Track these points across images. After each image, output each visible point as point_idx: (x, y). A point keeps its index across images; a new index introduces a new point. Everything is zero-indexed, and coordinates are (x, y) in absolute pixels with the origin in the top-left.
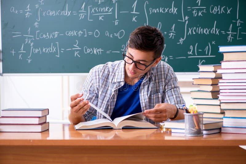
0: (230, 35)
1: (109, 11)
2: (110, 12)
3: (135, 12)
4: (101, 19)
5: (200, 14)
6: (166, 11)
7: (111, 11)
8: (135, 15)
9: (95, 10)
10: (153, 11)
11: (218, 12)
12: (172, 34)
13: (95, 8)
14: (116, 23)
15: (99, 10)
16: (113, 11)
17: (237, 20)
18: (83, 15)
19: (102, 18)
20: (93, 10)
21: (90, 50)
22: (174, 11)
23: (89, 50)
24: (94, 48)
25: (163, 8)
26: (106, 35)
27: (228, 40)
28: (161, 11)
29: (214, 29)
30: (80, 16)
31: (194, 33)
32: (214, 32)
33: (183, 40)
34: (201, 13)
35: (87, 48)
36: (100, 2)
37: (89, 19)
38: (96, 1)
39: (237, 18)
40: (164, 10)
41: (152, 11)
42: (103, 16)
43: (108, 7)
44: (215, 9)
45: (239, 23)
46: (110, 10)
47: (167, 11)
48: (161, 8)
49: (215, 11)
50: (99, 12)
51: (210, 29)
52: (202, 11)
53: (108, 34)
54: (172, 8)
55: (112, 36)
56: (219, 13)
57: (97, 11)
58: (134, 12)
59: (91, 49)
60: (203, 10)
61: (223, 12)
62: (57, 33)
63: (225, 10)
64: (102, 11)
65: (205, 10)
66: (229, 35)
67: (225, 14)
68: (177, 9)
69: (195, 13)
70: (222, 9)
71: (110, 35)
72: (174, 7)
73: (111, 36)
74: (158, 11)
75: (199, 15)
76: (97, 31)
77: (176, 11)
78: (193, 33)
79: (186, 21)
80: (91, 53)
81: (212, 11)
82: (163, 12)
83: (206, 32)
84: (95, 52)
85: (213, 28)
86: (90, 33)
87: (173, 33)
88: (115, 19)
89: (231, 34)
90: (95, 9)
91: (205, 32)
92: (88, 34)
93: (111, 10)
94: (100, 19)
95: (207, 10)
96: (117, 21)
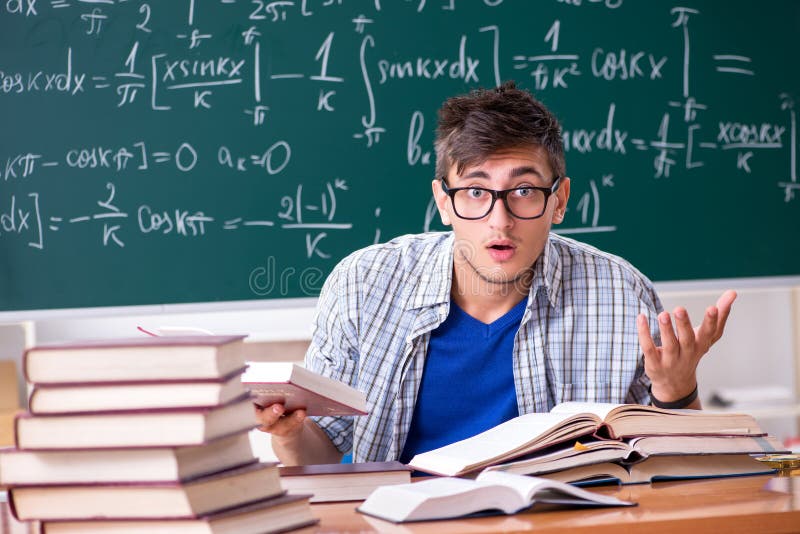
0: (664, 153)
1: (232, 74)
2: (235, 77)
3: (328, 75)
4: (200, 104)
5: (558, 80)
6: (440, 70)
7: (238, 73)
8: (327, 86)
9: (177, 70)
10: (392, 73)
11: (619, 71)
13: (176, 63)
14: (259, 118)
15: (194, 71)
16: (247, 72)
17: (684, 101)
18: (131, 90)
19: (206, 98)
20: (170, 71)
21: (163, 217)
22: (467, 69)
23: (156, 220)
24: (177, 212)
25: (427, 62)
26: (222, 162)
27: (656, 171)
28: (419, 72)
29: (609, 131)
30: (119, 93)
32: (609, 143)
34: (564, 78)
35: (149, 212)
36: (197, 40)
37: (156, 105)
38: (180, 36)
39: (686, 92)
40: (431, 69)
41: (388, 73)
42: (209, 93)
43: (226, 60)
44: (610, 63)
45: (692, 109)
46: (235, 70)
47: (443, 69)
48: (420, 61)
49: (609, 70)
50: (191, 78)
51: (593, 134)
52: (565, 71)
53: (228, 157)
54: (458, 60)
55: (244, 165)
56: (624, 76)
57: (186, 73)
58: (323, 77)
59: (166, 215)
60: (570, 67)
61: (635, 72)
62: (32, 157)
63: (644, 65)
64: (203, 73)
65: (574, 66)
66: (657, 152)
67: (642, 81)
68: (476, 63)
69: (542, 76)
70: (634, 62)
71: (235, 162)
72: (467, 55)
73: (240, 167)
74: (410, 73)
75: (555, 83)
76: (185, 148)
77: (476, 70)
80: (166, 231)
81: (599, 68)
82: (427, 75)
83: (582, 142)
84: (180, 225)
85: (603, 132)
86: (162, 156)
88: (253, 104)
89: (668, 149)
90: (178, 66)
91: (576, 143)
92: (151, 160)
93: (239, 70)
94: (197, 103)
95: (583, 65)
96: (260, 111)
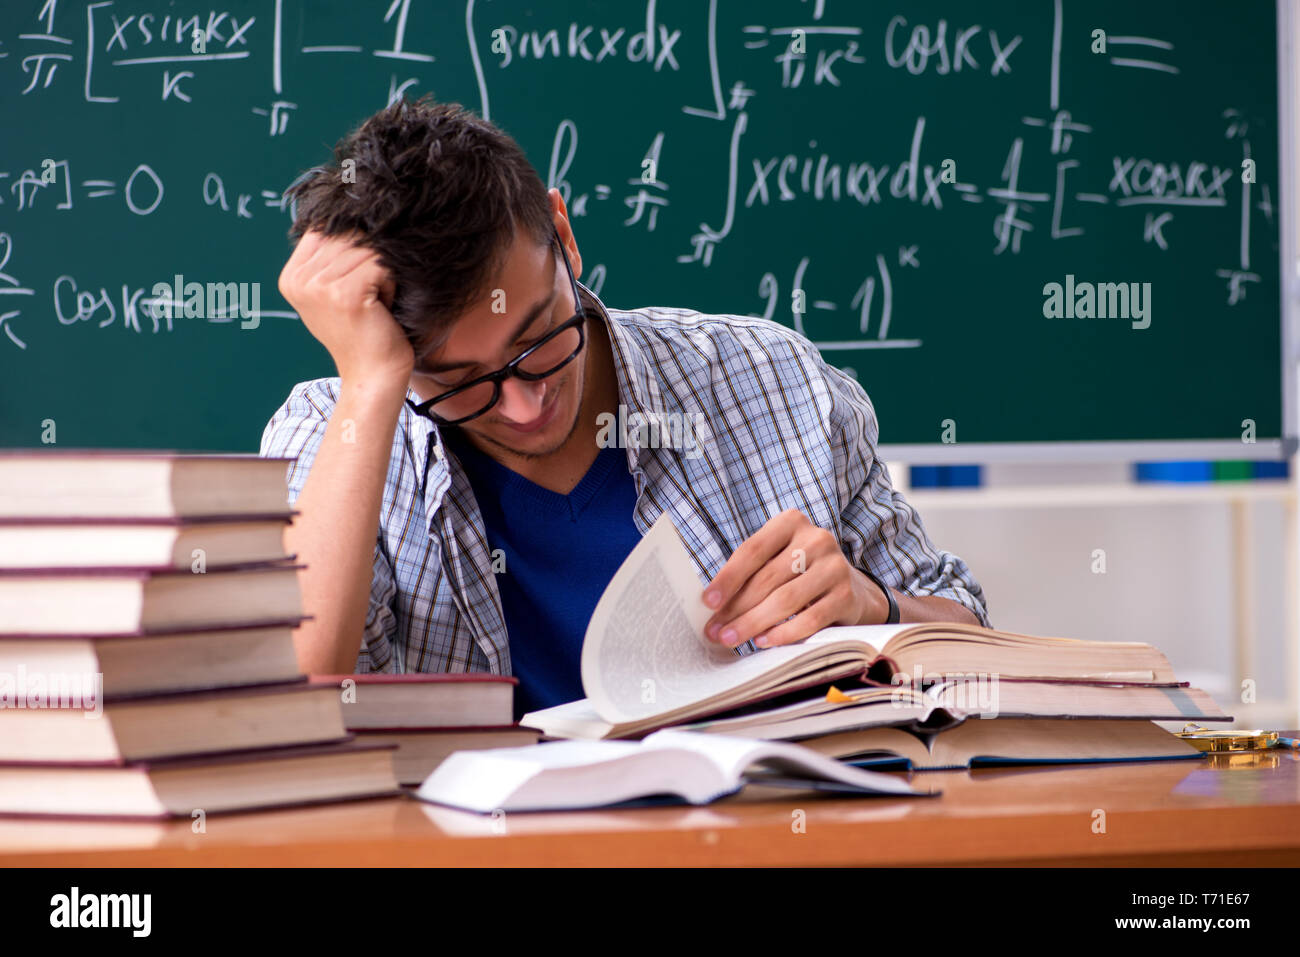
0: (1012, 210)
1: (232, 41)
2: (237, 47)
3: (405, 49)
4: (172, 93)
5: (824, 72)
6: (609, 47)
7: (243, 41)
8: (404, 69)
9: (132, 33)
10: (523, 50)
11: (935, 59)
12: (643, 197)
13: (131, 19)
14: (278, 124)
15: (164, 35)
16: (259, 40)
17: (1051, 117)
18: (47, 65)
19: (183, 85)
20: (118, 32)
21: (98, 298)
22: (658, 47)
23: (86, 303)
24: (125, 290)
25: (588, 31)
26: (208, 201)
27: (997, 242)
28: (572, 49)
29: (913, 167)
30: (26, 69)
31: (787, 194)
32: (912, 187)
33: (714, 237)
34: (834, 69)
35: (74, 288)
37: (93, 94)
39: (1055, 101)
40: (594, 43)
41: (515, 48)
42: (190, 75)
43: (222, 16)
44: (919, 44)
45: (1064, 132)
46: (238, 35)
47: (616, 46)
48: (573, 29)
49: (917, 56)
50: (159, 48)
51: (884, 172)
52: (837, 54)
53: (221, 191)
54: (643, 29)
55: (248, 207)
56: (944, 69)
57: (149, 37)
58: (397, 53)
59: (103, 293)
60: (845, 48)
61: (964, 62)
63: (979, 47)
64: (179, 38)
65: (854, 47)
66: (1000, 207)
67: (976, 78)
68: (676, 36)
69: (794, 64)
70: (961, 44)
71: (233, 203)
72: (658, 21)
73: (242, 211)
74: (556, 49)
75: (819, 77)
76: (143, 172)
77: (675, 49)
78: (779, 192)
79: (733, 114)
80: (104, 324)
81: (899, 51)
82: (586, 54)
83: (864, 185)
84: (130, 312)
85: (904, 167)
86: (99, 187)
87: (651, 190)
88: (268, 98)
89: (1018, 202)
90: (135, 23)
91: (853, 186)
92: (79, 192)
93: (244, 35)
94: (166, 93)
95: (871, 45)
96: (281, 111)
